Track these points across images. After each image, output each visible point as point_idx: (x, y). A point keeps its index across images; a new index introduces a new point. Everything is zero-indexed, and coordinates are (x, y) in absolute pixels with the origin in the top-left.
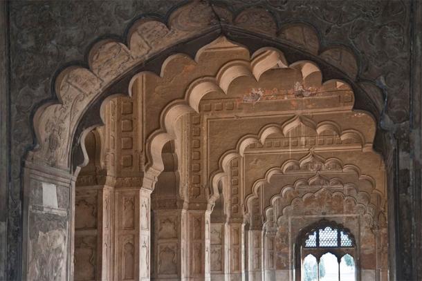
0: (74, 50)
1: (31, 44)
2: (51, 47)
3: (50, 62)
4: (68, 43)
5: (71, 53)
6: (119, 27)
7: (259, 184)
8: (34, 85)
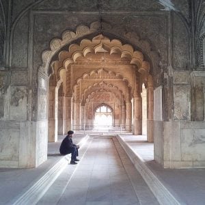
0: (57, 33)
1: (42, 30)
2: (49, 31)
3: (48, 36)
4: (55, 30)
5: (56, 34)
6: (73, 27)
7: (86, 90)
8: (42, 44)
